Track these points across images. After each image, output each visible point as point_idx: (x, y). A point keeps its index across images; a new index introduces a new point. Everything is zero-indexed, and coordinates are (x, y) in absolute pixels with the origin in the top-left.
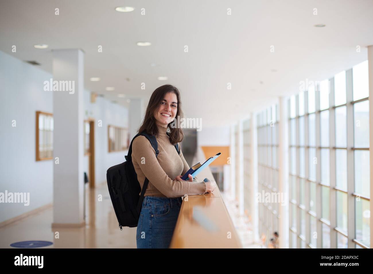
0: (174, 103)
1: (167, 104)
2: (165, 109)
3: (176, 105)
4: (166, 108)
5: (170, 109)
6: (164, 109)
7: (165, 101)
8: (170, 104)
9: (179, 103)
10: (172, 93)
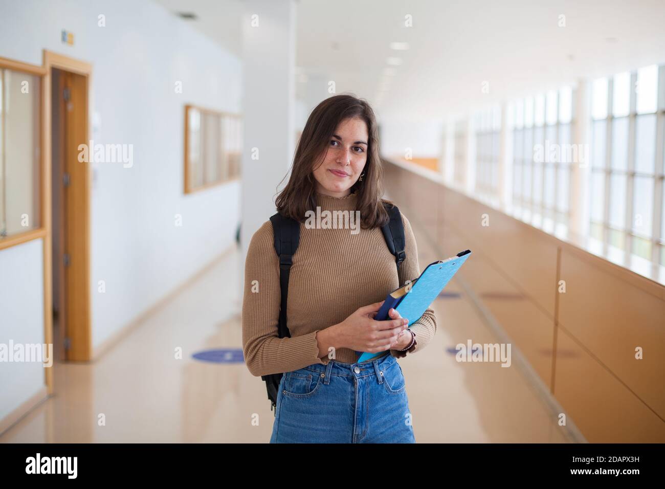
0: (358, 143)
1: (341, 145)
2: (338, 158)
3: (365, 147)
4: (340, 158)
5: (349, 157)
6: (335, 160)
7: (339, 138)
8: (348, 146)
9: (371, 141)
10: (355, 119)
